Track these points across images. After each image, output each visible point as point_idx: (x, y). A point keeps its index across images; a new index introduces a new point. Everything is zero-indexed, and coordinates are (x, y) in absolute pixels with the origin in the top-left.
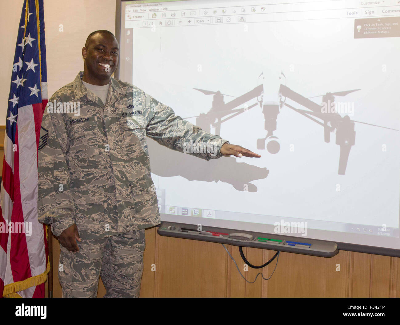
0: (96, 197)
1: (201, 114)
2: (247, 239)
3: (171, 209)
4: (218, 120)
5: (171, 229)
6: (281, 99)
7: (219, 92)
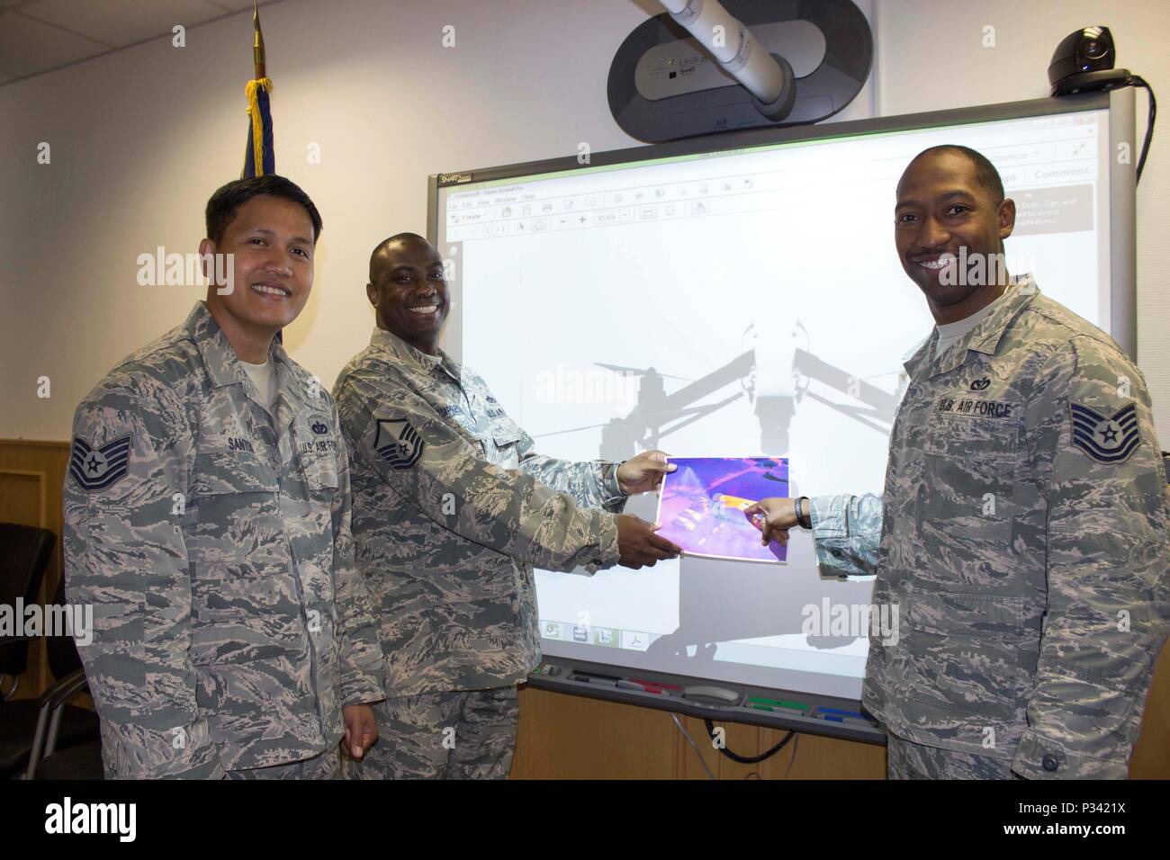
0: (495, 585)
1: (612, 420)
2: (728, 703)
3: (551, 627)
4: (653, 433)
5: (551, 673)
6: (798, 382)
7: (652, 370)
